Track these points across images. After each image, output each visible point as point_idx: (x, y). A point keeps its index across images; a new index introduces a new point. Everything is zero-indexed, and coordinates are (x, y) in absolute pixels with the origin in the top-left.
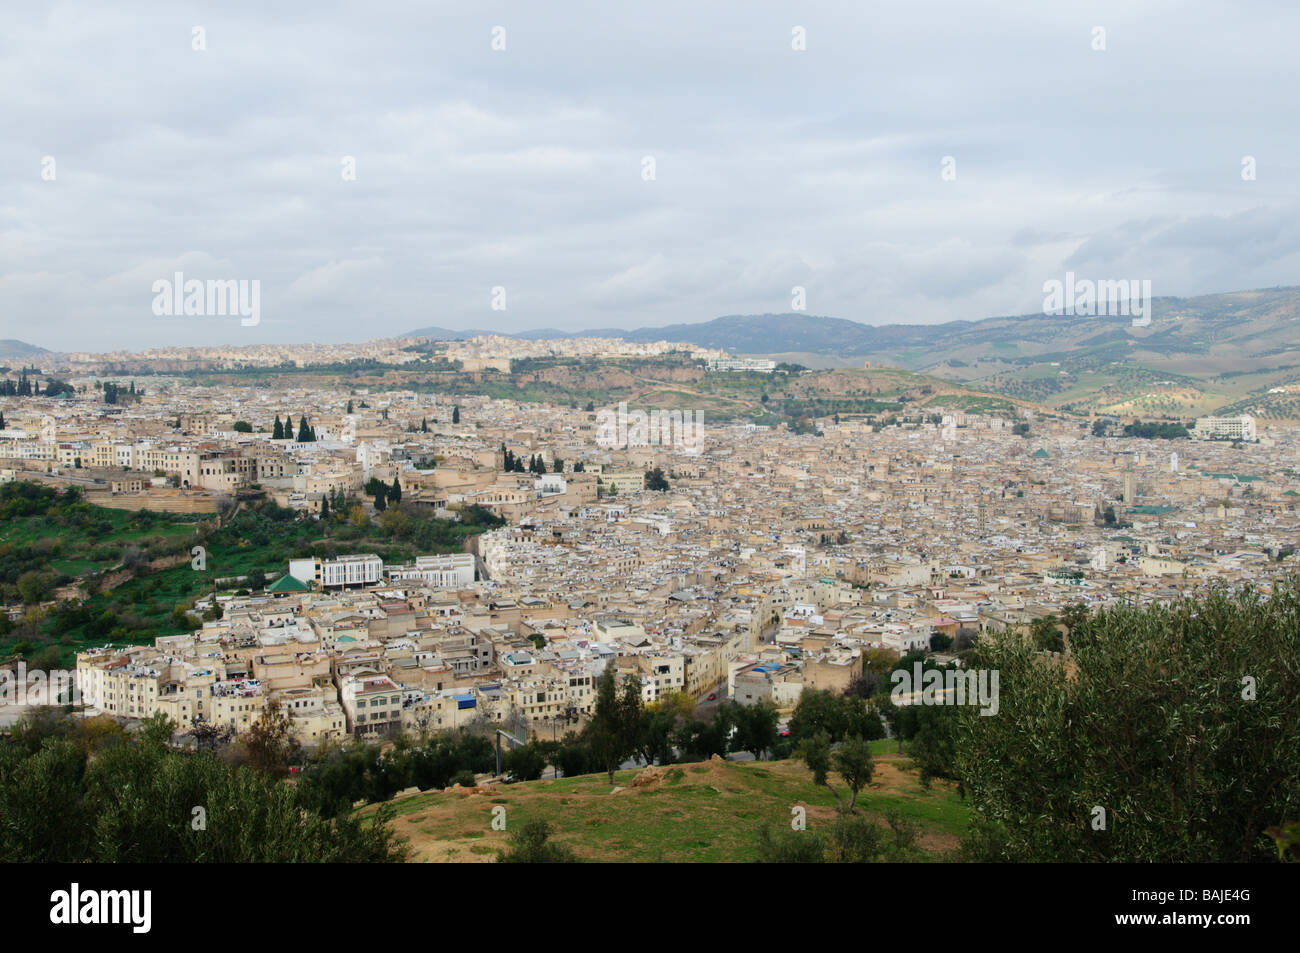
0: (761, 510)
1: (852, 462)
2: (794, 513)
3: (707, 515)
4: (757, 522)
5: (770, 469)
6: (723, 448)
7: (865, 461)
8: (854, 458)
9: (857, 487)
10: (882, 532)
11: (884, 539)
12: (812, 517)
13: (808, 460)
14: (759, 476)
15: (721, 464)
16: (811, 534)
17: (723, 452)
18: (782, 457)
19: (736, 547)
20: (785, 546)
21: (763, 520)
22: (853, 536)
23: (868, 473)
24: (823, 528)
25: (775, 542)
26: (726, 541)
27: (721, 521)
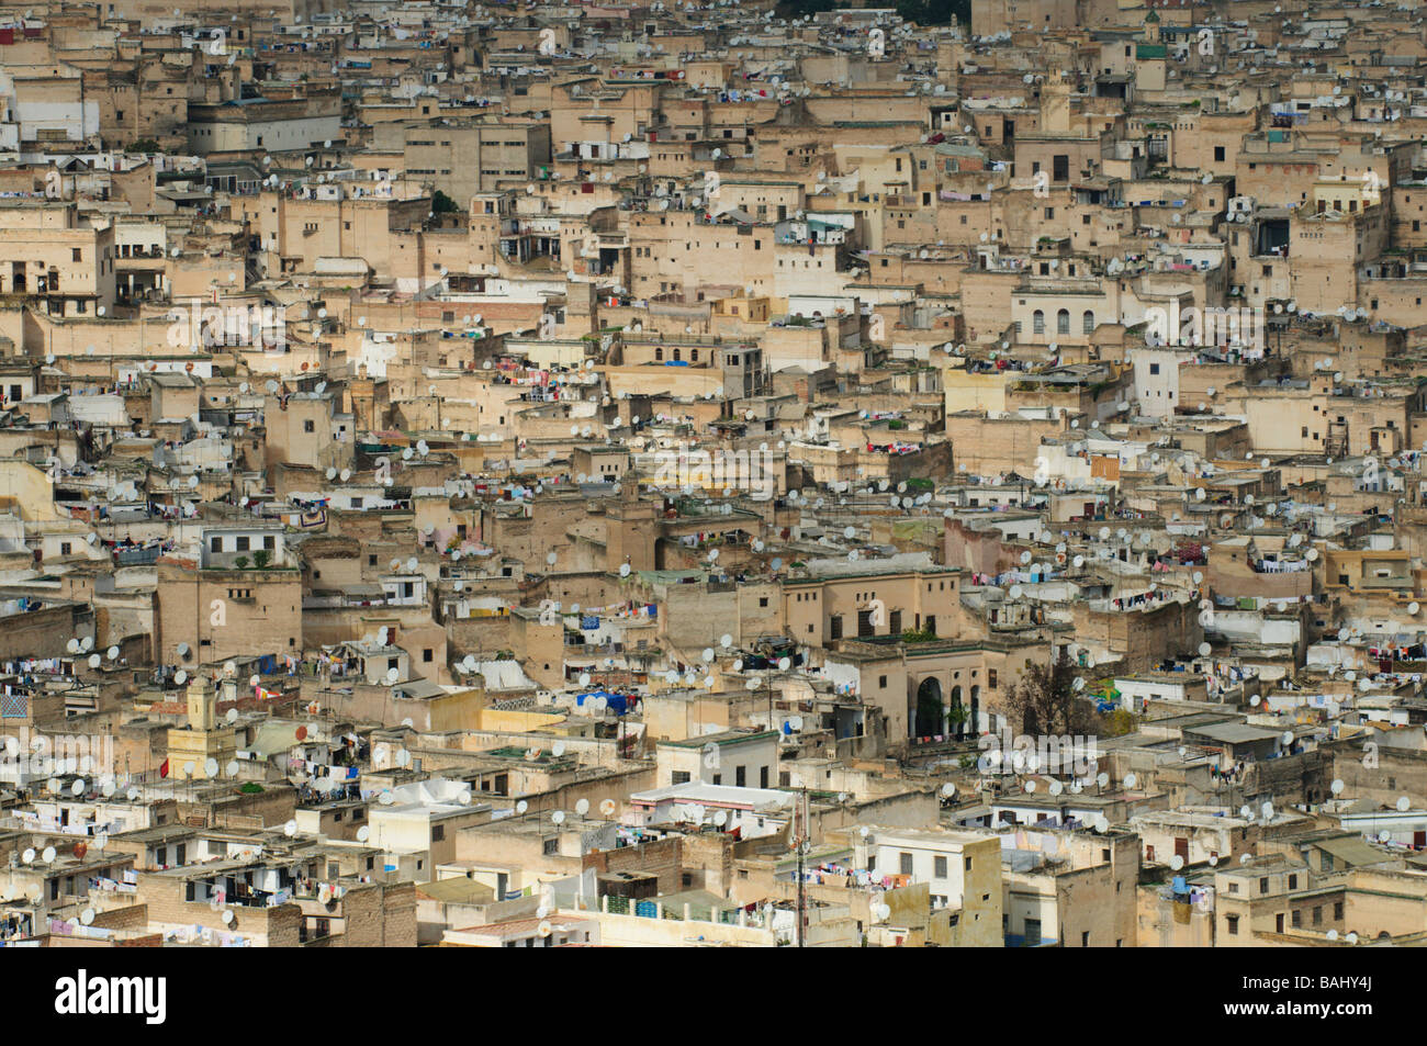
0: (518, 521)
1: (1137, 194)
2: (737, 541)
3: (149, 557)
4: (490, 604)
5: (592, 245)
6: (284, 109)
7: (1230, 187)
8: (1151, 166)
9: (1169, 363)
10: (1318, 657)
11: (1330, 703)
12: (855, 562)
13: (849, 184)
14: (519, 291)
15: (264, 213)
16: (844, 677)
17: (283, 135)
18: (680, 168)
19: (338, 774)
20: (668, 761)
21: (534, 588)
22: (1129, 691)
23: (1248, 268)
24: (927, 637)
25: (605, 731)
26: (276, 735)
27: (246, 599)
